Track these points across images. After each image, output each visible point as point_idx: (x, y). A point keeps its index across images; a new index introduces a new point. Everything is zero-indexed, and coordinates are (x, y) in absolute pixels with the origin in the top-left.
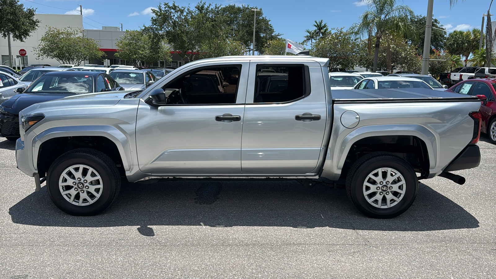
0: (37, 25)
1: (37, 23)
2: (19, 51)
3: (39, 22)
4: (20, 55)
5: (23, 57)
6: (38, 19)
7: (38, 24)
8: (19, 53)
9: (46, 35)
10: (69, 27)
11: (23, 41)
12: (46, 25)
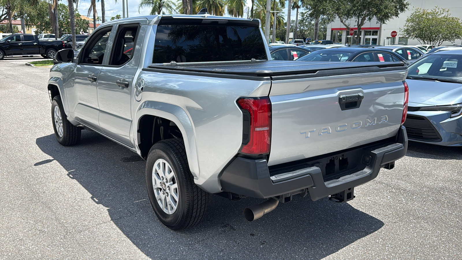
0: (407, 8)
1: (407, 6)
2: (391, 33)
3: (408, 5)
4: (391, 37)
5: (394, 38)
6: (408, 2)
7: (409, 6)
8: (391, 34)
9: (411, 16)
10: (437, 7)
11: (385, 23)
12: (413, 7)
